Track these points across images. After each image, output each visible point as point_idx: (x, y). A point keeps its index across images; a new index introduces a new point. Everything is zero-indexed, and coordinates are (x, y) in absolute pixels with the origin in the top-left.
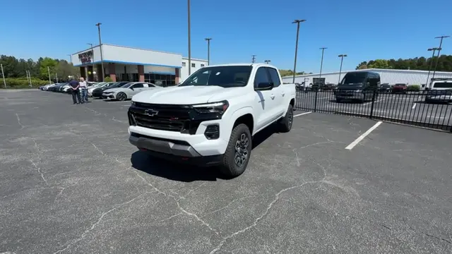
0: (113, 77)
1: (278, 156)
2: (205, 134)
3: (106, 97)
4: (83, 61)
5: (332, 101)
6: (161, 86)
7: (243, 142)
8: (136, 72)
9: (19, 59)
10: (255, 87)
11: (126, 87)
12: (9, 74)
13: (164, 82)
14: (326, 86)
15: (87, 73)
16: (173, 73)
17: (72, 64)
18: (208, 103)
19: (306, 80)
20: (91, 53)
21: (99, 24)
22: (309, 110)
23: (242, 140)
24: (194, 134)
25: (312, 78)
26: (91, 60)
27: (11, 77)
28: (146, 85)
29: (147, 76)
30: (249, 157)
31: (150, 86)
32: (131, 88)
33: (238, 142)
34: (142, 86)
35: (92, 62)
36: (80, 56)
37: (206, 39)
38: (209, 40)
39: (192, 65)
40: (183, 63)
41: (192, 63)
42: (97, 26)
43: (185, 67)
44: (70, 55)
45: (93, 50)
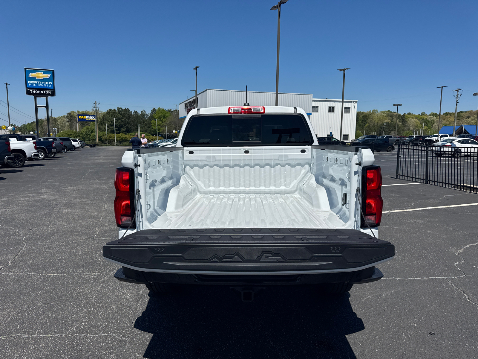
9: (133, 111)
12: (122, 129)
21: (196, 68)
27: (123, 132)
36: (186, 106)
37: (341, 70)
38: (344, 70)
39: (330, 109)
40: (313, 107)
41: (330, 106)
42: (195, 70)
43: (317, 112)
44: (177, 105)
45: (198, 98)
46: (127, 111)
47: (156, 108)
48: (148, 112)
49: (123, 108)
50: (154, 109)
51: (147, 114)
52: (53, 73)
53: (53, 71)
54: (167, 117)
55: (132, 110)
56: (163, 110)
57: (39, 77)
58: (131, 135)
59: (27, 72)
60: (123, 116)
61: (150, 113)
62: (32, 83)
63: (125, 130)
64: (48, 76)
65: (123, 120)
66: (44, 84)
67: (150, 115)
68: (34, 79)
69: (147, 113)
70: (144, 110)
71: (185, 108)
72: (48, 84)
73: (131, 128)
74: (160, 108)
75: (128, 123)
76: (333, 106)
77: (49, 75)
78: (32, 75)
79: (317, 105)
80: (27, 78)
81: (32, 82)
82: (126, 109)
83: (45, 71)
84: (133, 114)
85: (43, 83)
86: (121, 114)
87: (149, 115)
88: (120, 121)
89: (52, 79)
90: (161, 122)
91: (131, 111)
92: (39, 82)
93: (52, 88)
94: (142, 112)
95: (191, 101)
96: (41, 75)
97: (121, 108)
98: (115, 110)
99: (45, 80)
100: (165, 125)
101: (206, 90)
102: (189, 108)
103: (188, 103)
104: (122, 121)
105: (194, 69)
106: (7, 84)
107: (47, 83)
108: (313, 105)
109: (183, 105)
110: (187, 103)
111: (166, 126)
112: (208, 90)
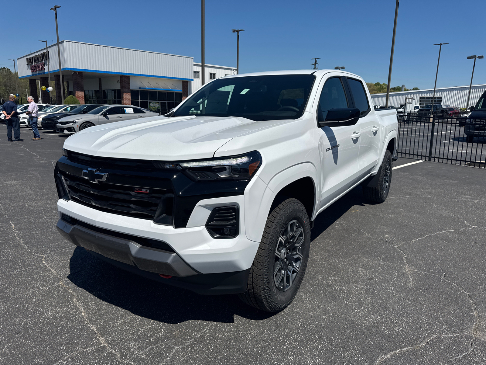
0: (80, 96)
1: (365, 260)
2: (208, 226)
3: (62, 130)
4: (34, 69)
5: (459, 139)
6: (157, 111)
7: (293, 237)
8: (118, 87)
10: (319, 118)
11: (96, 113)
13: (163, 105)
14: (443, 111)
15: (41, 88)
16: (179, 89)
17: (17, 74)
18: (213, 159)
19: (408, 101)
20: (45, 56)
21: (56, 7)
22: (418, 156)
23: (290, 233)
24: (184, 226)
25: (417, 97)
26: (46, 67)
28: (129, 110)
29: (134, 94)
30: (304, 267)
31: (136, 111)
32: (105, 115)
33: (282, 239)
34: (123, 112)
35: (47, 70)
36: (29, 62)
37: (234, 31)
38: (238, 31)
39: (211, 75)
40: (195, 72)
41: (211, 72)
42: (54, 11)
43: (198, 78)
44: (14, 60)
45: (48, 52)
71: (27, 65)
76: (214, 73)
79: (198, 71)
95: (37, 56)
101: (63, 42)
102: (34, 64)
103: (32, 58)
105: (52, 9)
108: (194, 70)
109: (24, 61)
110: (30, 58)
112: (65, 41)
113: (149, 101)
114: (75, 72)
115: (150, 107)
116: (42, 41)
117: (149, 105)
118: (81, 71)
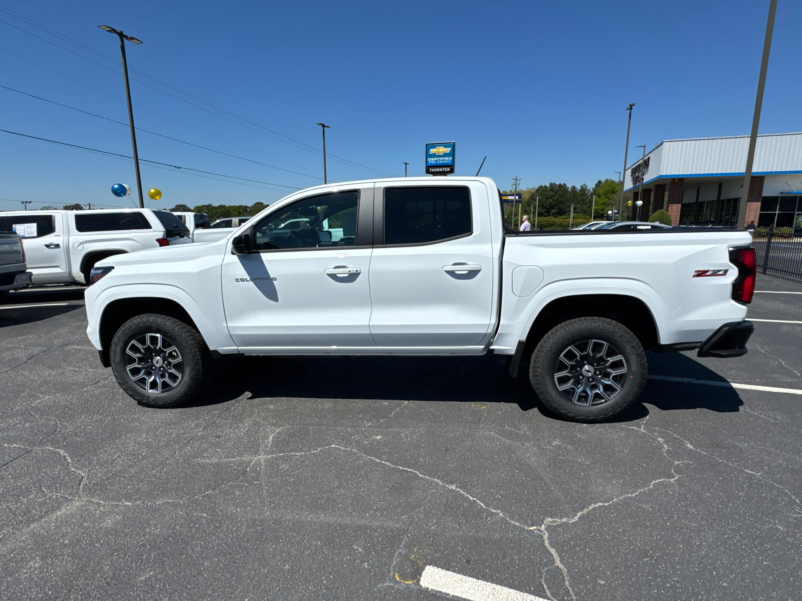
0: (675, 209)
21: (631, 106)
36: (633, 172)
46: (562, 187)
47: (603, 181)
48: (591, 186)
49: (557, 183)
50: (600, 182)
51: (588, 190)
52: (453, 146)
53: (454, 143)
54: (617, 191)
55: (569, 186)
56: (612, 182)
57: (439, 152)
58: (562, 218)
59: (429, 147)
60: (556, 194)
61: (593, 188)
62: (432, 161)
63: (557, 212)
64: (448, 150)
65: (556, 198)
66: (443, 160)
67: (593, 190)
68: (434, 155)
69: (589, 188)
70: (585, 184)
71: (631, 176)
72: (448, 160)
73: (564, 209)
74: (607, 180)
75: (561, 202)
77: (450, 149)
78: (432, 151)
80: (428, 155)
81: (432, 159)
82: (560, 184)
83: (446, 145)
84: (569, 190)
85: (442, 158)
86: (554, 191)
87: (591, 191)
88: (551, 200)
89: (453, 154)
90: (607, 199)
91: (567, 186)
92: (438, 158)
93: (452, 164)
94: (582, 187)
95: (639, 165)
96: (442, 150)
97: (554, 184)
98: (546, 187)
99: (445, 155)
100: (613, 203)
101: (662, 143)
102: (636, 175)
104: (554, 200)
105: (627, 109)
106: (406, 164)
107: (447, 158)
109: (629, 172)
110: (634, 168)
111: (613, 205)
112: (665, 142)
113: (796, 213)
114: (674, 180)
115: (798, 222)
116: (640, 147)
117: (797, 219)
118: (680, 177)
